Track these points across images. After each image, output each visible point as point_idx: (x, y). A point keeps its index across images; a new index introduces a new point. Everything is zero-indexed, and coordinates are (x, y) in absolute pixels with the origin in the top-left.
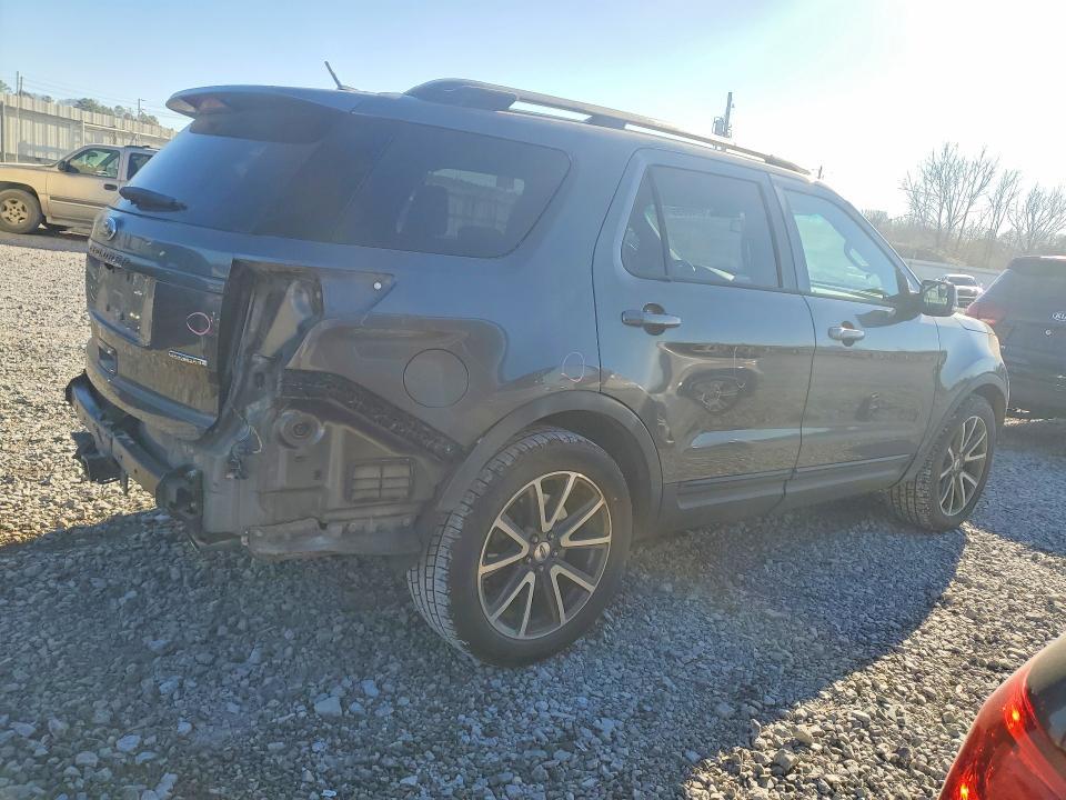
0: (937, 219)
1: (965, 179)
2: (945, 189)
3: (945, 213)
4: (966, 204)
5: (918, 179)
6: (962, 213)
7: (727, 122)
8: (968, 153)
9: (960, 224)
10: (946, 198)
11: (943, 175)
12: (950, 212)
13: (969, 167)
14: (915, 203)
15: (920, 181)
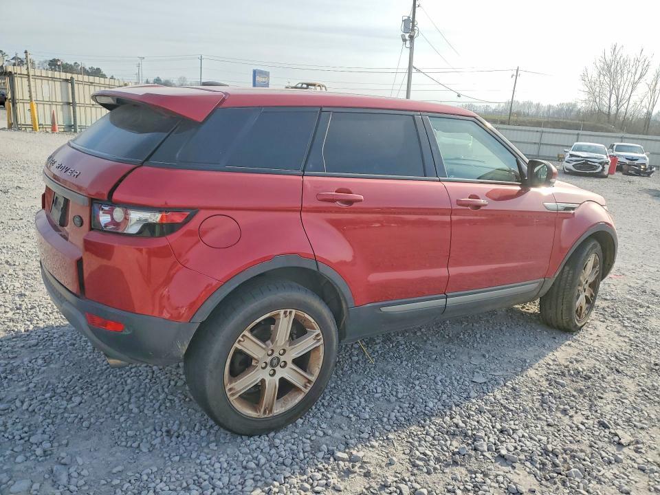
0: (608, 102)
1: (629, 72)
2: (613, 80)
3: (614, 98)
4: (629, 91)
5: (593, 74)
6: (627, 96)
7: (413, 21)
8: (629, 52)
9: (625, 105)
10: (614, 87)
11: (611, 70)
12: (617, 97)
13: (632, 63)
14: (591, 92)
15: (595, 75)
